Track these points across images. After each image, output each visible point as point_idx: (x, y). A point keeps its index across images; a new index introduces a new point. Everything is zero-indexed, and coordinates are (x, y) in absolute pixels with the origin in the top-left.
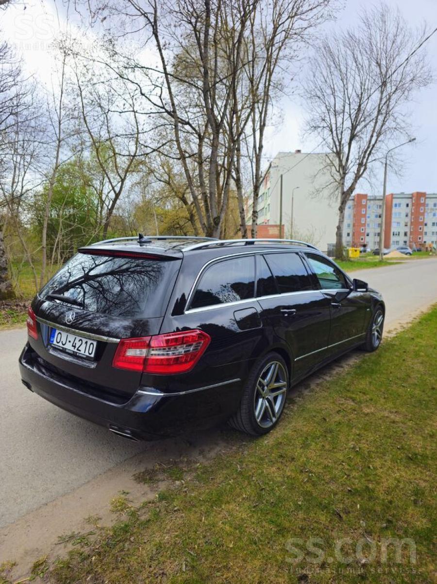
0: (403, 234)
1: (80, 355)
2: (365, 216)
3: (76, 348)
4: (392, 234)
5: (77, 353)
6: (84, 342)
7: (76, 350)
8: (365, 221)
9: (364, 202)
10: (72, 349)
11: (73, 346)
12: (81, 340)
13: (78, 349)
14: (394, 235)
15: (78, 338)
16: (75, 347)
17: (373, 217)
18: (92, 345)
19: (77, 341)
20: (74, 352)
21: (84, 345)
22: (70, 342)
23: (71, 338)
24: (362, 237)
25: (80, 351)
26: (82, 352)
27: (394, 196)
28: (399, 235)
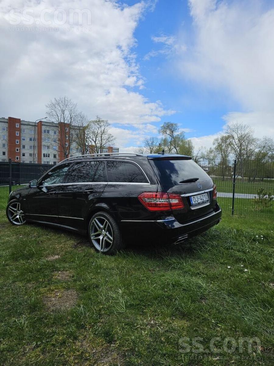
0: (53, 156)
2: (19, 138)
4: (43, 155)
7: (202, 201)
8: (20, 143)
9: (17, 125)
12: (202, 195)
14: (44, 156)
16: (202, 199)
17: (27, 140)
18: (206, 195)
21: (204, 197)
22: (199, 199)
23: (199, 196)
24: (17, 157)
26: (205, 200)
27: (43, 123)
28: (49, 156)
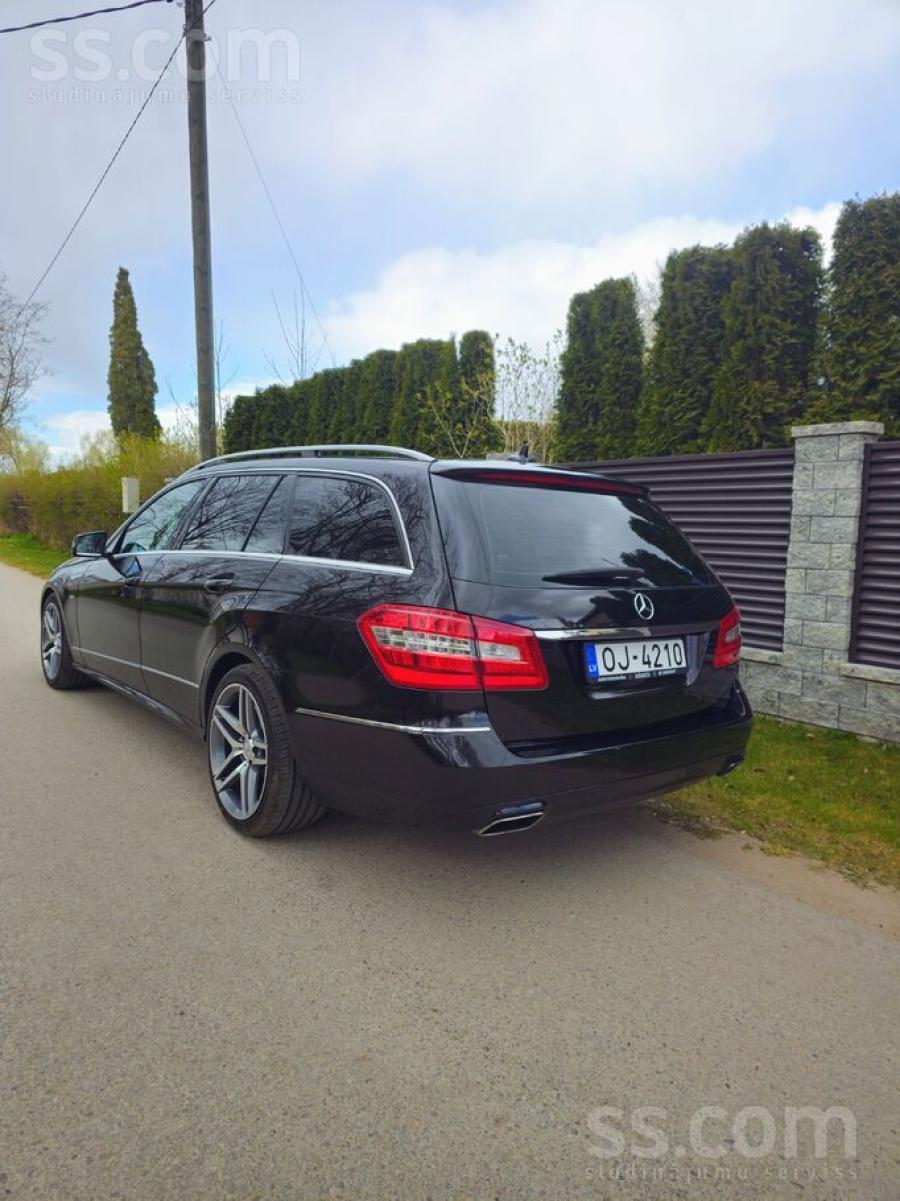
1: (665, 673)
3: (652, 665)
5: (657, 671)
6: (662, 647)
7: (653, 668)
10: (646, 668)
11: (644, 663)
12: (655, 646)
13: (656, 665)
15: (649, 645)
16: (649, 663)
18: (677, 648)
19: (649, 651)
20: (651, 672)
21: (664, 653)
22: (635, 657)
23: (635, 648)
25: (660, 666)
26: (666, 666)
